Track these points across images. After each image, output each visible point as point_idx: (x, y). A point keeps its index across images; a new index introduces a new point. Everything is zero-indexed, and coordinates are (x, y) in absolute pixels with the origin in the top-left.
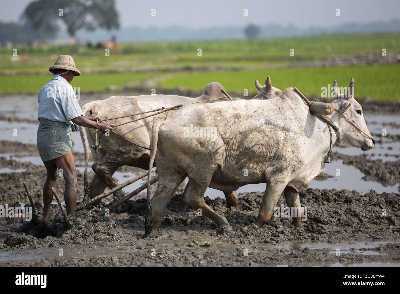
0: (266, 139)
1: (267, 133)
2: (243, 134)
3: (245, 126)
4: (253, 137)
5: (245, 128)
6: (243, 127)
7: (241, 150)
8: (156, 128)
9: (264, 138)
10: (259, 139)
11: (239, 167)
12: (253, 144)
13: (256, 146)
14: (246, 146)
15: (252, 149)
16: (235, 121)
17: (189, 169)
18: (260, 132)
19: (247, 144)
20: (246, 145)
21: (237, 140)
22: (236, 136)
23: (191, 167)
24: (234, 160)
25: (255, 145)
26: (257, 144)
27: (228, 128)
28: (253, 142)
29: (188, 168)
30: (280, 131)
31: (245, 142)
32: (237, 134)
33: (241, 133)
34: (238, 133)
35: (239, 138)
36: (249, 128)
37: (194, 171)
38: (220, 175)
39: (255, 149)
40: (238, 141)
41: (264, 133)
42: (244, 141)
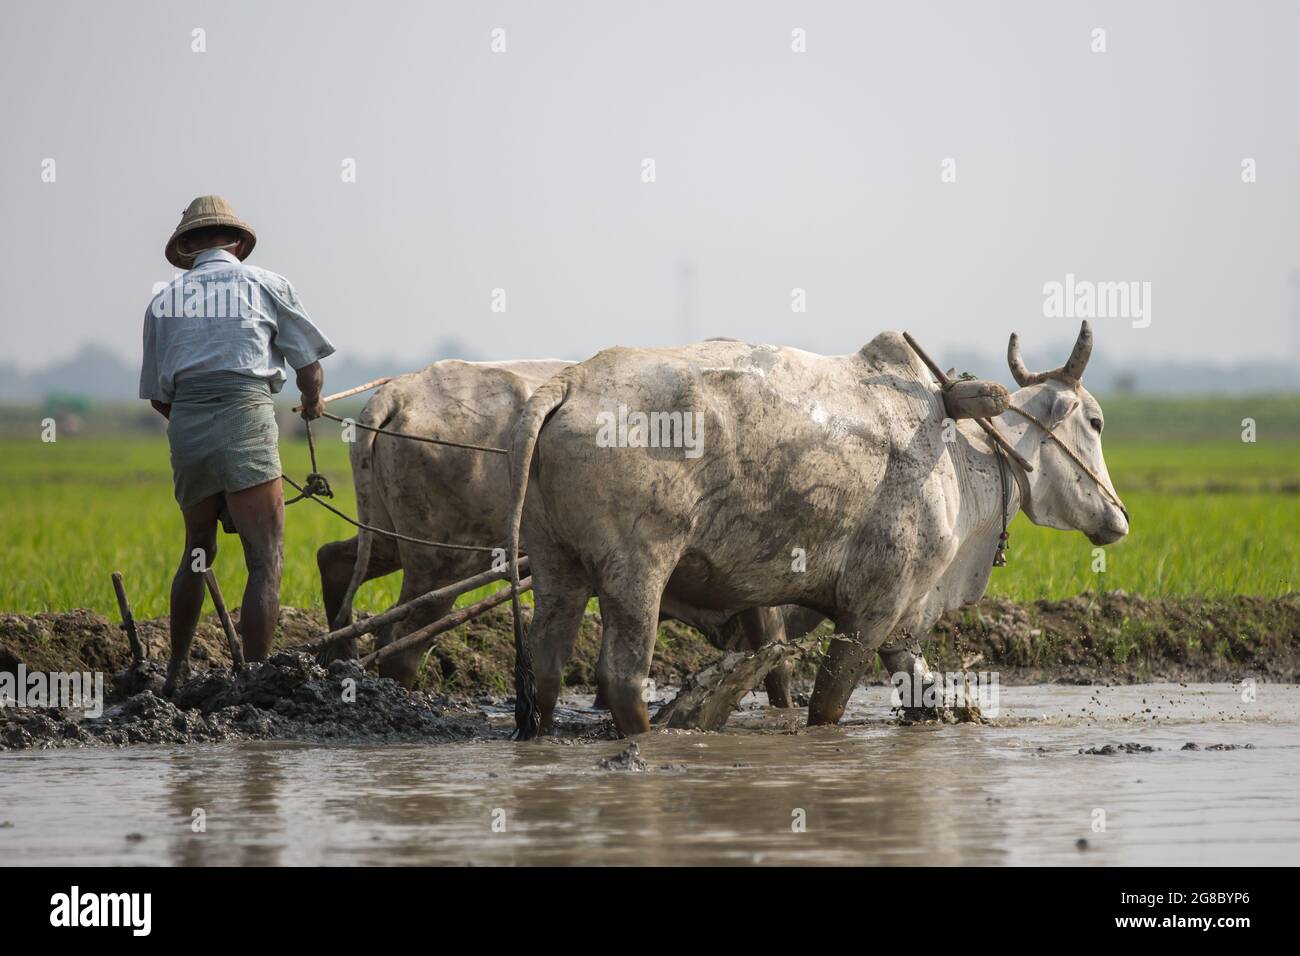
0: (843, 472)
1: (846, 455)
2: (787, 450)
3: (794, 425)
4: (813, 462)
5: (794, 434)
6: (788, 428)
7: (778, 497)
8: (533, 420)
9: (839, 469)
10: (827, 470)
11: (766, 552)
12: (812, 482)
13: (818, 490)
14: (791, 488)
15: (806, 498)
16: (764, 409)
17: (608, 568)
18: (829, 450)
19: (796, 482)
20: (794, 484)
21: (768, 468)
22: (769, 453)
23: (616, 561)
24: (756, 531)
25: (816, 486)
26: (821, 486)
27: (748, 430)
28: (811, 477)
29: (607, 564)
30: (877, 455)
31: (791, 476)
32: (773, 449)
33: (782, 446)
34: (774, 445)
35: (775, 462)
36: (803, 434)
37: (624, 575)
38: (706, 579)
39: (814, 498)
40: (771, 470)
41: (841, 454)
42: (789, 473)
